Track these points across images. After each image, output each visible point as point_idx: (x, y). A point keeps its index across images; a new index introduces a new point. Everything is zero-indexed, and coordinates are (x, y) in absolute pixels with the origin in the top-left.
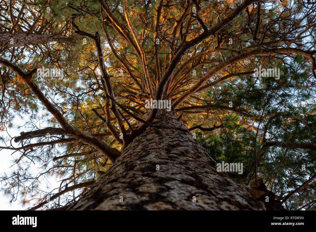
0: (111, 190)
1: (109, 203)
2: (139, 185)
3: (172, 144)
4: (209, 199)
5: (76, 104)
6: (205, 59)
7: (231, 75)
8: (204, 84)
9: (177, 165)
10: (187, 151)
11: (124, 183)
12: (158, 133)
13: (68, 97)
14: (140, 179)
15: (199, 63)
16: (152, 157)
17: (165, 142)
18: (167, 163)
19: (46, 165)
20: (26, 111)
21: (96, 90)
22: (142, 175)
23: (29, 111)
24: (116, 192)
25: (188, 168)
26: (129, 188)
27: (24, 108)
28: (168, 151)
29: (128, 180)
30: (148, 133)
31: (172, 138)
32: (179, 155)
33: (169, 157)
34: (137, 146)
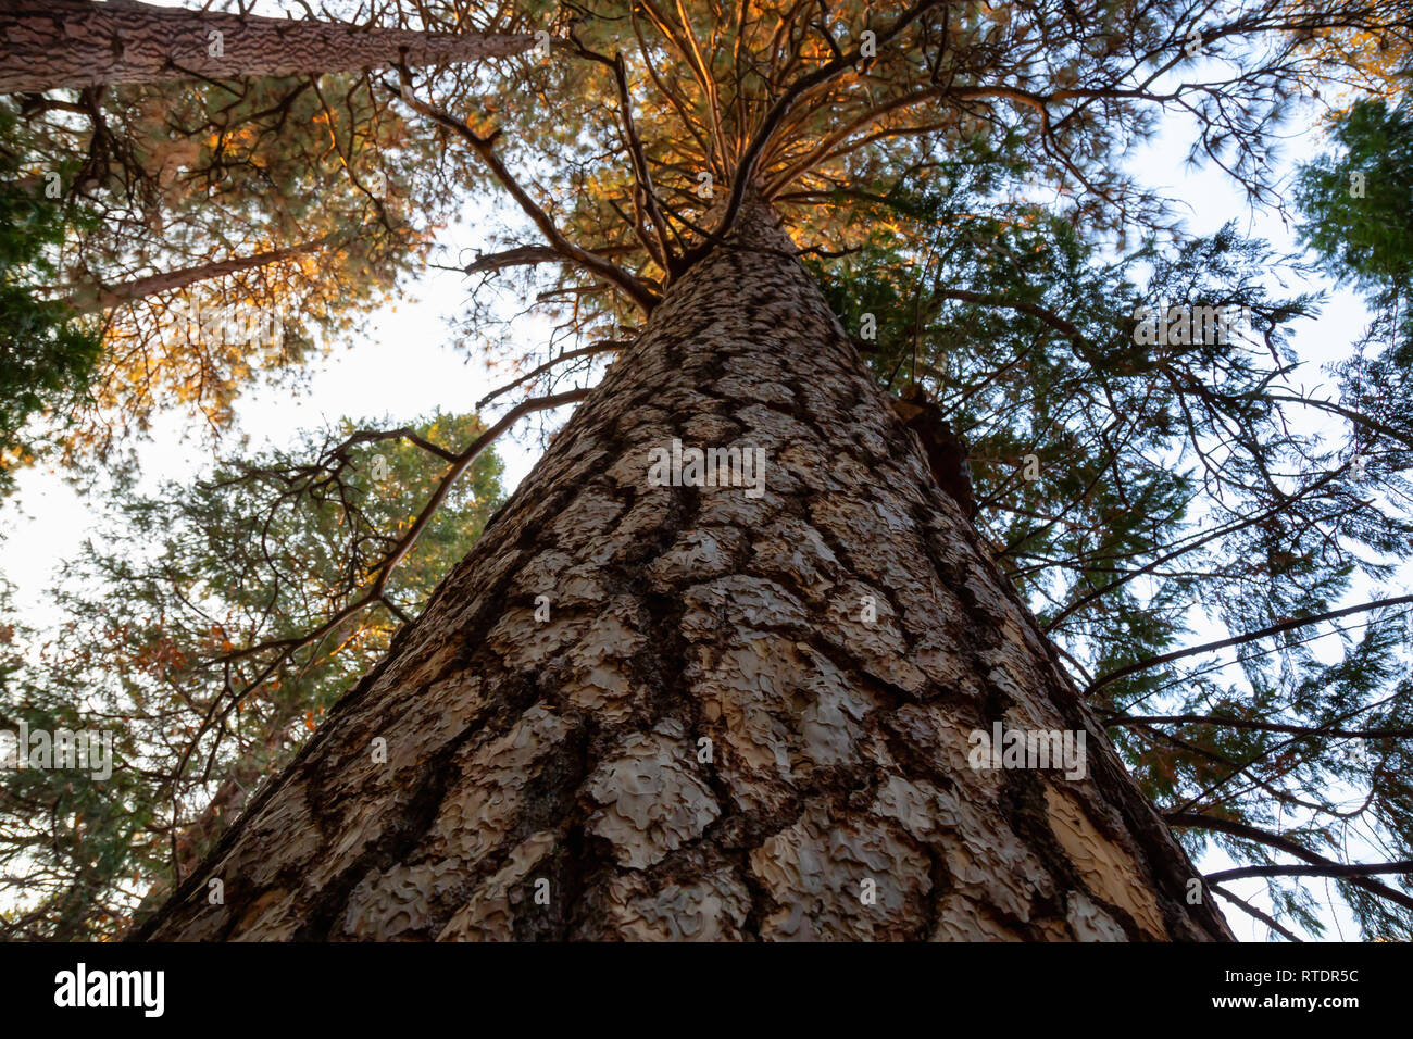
0: (637, 426)
1: (631, 464)
2: (688, 417)
3: (759, 294)
4: (815, 453)
5: (579, 179)
6: (837, 94)
7: (887, 132)
8: (834, 149)
9: (763, 357)
10: (787, 313)
11: (660, 407)
12: (734, 261)
13: (564, 164)
14: (690, 401)
15: (824, 102)
16: (717, 334)
17: (746, 290)
18: (746, 350)
19: (524, 298)
20: (486, 191)
21: (618, 152)
22: (696, 388)
23: (492, 191)
24: (644, 434)
25: (784, 365)
26: (669, 422)
27: (480, 184)
28: (751, 314)
29: (668, 402)
30: (715, 261)
31: (761, 279)
32: (772, 325)
33: (752, 332)
34: (694, 290)
